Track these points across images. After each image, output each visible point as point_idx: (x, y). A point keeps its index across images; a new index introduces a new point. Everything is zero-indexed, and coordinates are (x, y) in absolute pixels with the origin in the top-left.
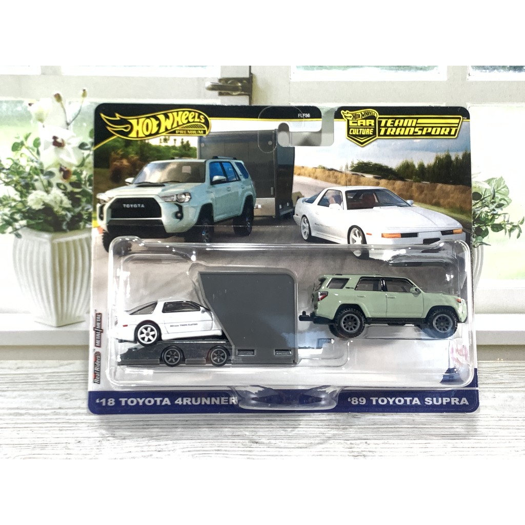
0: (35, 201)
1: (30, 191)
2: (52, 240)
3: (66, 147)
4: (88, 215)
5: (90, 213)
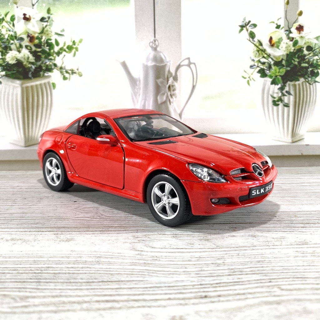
0: (11, 58)
1: (8, 51)
2: (22, 85)
3: (32, 20)
4: (46, 67)
5: (47, 66)
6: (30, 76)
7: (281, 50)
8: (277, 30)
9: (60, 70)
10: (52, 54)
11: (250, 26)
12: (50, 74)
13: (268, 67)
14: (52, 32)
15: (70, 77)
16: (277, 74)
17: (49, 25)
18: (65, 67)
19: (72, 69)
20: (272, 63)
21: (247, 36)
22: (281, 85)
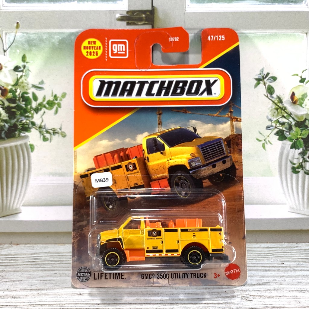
3: (4, 70)
4: (22, 126)
5: (23, 124)
6: (3, 136)
7: (304, 108)
8: (302, 84)
9: (39, 130)
10: (29, 110)
11: (268, 80)
12: (27, 134)
13: (288, 129)
14: (28, 84)
15: (51, 137)
16: (298, 136)
17: (25, 76)
18: (44, 126)
19: (54, 129)
20: (293, 123)
21: (265, 92)
22: (303, 150)
